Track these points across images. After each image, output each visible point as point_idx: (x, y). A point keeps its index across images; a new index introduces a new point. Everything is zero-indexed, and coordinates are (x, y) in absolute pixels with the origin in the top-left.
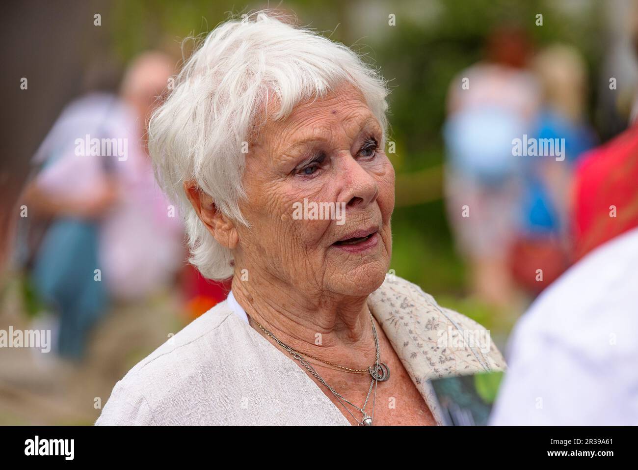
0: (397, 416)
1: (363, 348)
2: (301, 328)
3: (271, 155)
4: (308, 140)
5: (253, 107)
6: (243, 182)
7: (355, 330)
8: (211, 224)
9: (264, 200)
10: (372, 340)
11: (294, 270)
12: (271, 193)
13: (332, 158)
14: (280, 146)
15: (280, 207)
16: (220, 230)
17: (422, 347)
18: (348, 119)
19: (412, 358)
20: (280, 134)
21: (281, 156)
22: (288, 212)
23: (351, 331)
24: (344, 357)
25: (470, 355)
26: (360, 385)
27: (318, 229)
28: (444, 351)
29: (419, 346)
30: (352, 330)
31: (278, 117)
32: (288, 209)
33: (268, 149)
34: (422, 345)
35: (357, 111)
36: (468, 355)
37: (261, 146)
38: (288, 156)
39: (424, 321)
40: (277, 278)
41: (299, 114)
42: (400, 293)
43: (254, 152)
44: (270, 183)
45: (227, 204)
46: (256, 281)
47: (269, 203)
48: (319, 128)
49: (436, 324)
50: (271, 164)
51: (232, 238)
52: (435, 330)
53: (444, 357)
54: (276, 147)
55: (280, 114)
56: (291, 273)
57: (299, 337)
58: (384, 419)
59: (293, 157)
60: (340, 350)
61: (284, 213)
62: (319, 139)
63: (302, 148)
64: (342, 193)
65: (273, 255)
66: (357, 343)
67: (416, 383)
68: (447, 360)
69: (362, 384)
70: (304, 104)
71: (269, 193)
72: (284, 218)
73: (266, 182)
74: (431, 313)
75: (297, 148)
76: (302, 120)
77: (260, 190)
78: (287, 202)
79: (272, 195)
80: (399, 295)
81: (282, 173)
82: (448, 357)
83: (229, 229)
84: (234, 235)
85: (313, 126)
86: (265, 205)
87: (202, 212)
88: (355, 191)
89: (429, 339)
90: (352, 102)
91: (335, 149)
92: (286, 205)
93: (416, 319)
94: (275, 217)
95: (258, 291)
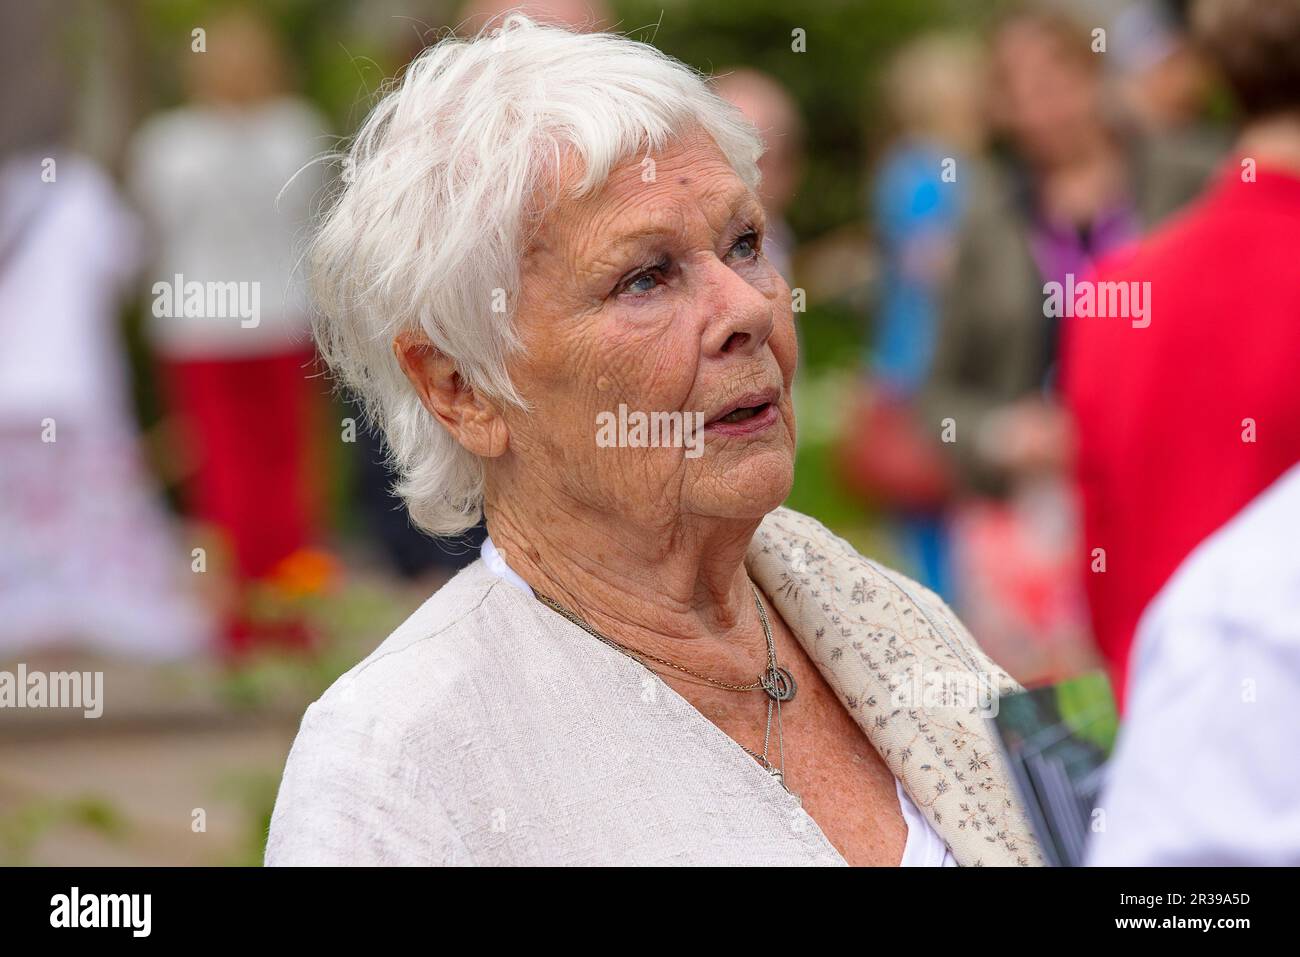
0: (818, 767)
1: (745, 640)
2: (633, 601)
3: (571, 265)
4: (642, 232)
5: (529, 176)
6: (515, 323)
7: (729, 604)
8: (451, 416)
9: (562, 353)
10: (756, 623)
11: (623, 484)
12: (574, 339)
13: (683, 265)
14: (589, 245)
15: (595, 363)
16: (471, 423)
17: (849, 635)
18: (709, 195)
19: (835, 659)
20: (586, 224)
21: (591, 265)
22: (611, 370)
23: (722, 608)
24: (717, 658)
25: (940, 646)
26: (748, 710)
27: (669, 399)
28: (893, 639)
29: (846, 633)
30: (724, 607)
31: (582, 192)
32: (611, 366)
33: (565, 255)
34: (849, 631)
35: (723, 180)
36: (937, 647)
37: (550, 251)
38: (605, 263)
39: (848, 587)
40: (587, 505)
41: (620, 186)
42: (794, 535)
43: (535, 263)
44: (570, 320)
45: (483, 369)
46: (544, 516)
47: (572, 359)
48: (661, 209)
49: (871, 590)
50: (572, 284)
51: (497, 436)
52: (870, 603)
53: (894, 652)
54: (580, 248)
55: (585, 184)
56: (616, 491)
57: (631, 618)
58: (798, 775)
59: (614, 265)
60: (709, 645)
61: (602, 374)
62: (660, 231)
63: (630, 247)
64: (710, 328)
65: (580, 458)
66: (733, 631)
67: (848, 707)
68: (901, 656)
69: (749, 706)
70: (628, 166)
71: (571, 338)
72: (603, 384)
73: (564, 318)
74: (858, 570)
75: (622, 248)
76: (628, 195)
77: (551, 335)
78: (609, 350)
79: (577, 341)
80: (794, 538)
81: (595, 296)
82: (902, 651)
83: (489, 420)
84: (499, 430)
85: (648, 205)
86: (564, 362)
87: (432, 394)
88: (735, 320)
89: (862, 619)
90: (711, 164)
91: (689, 249)
92: (607, 357)
93: (833, 582)
94: (586, 384)
95: (548, 536)
